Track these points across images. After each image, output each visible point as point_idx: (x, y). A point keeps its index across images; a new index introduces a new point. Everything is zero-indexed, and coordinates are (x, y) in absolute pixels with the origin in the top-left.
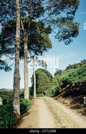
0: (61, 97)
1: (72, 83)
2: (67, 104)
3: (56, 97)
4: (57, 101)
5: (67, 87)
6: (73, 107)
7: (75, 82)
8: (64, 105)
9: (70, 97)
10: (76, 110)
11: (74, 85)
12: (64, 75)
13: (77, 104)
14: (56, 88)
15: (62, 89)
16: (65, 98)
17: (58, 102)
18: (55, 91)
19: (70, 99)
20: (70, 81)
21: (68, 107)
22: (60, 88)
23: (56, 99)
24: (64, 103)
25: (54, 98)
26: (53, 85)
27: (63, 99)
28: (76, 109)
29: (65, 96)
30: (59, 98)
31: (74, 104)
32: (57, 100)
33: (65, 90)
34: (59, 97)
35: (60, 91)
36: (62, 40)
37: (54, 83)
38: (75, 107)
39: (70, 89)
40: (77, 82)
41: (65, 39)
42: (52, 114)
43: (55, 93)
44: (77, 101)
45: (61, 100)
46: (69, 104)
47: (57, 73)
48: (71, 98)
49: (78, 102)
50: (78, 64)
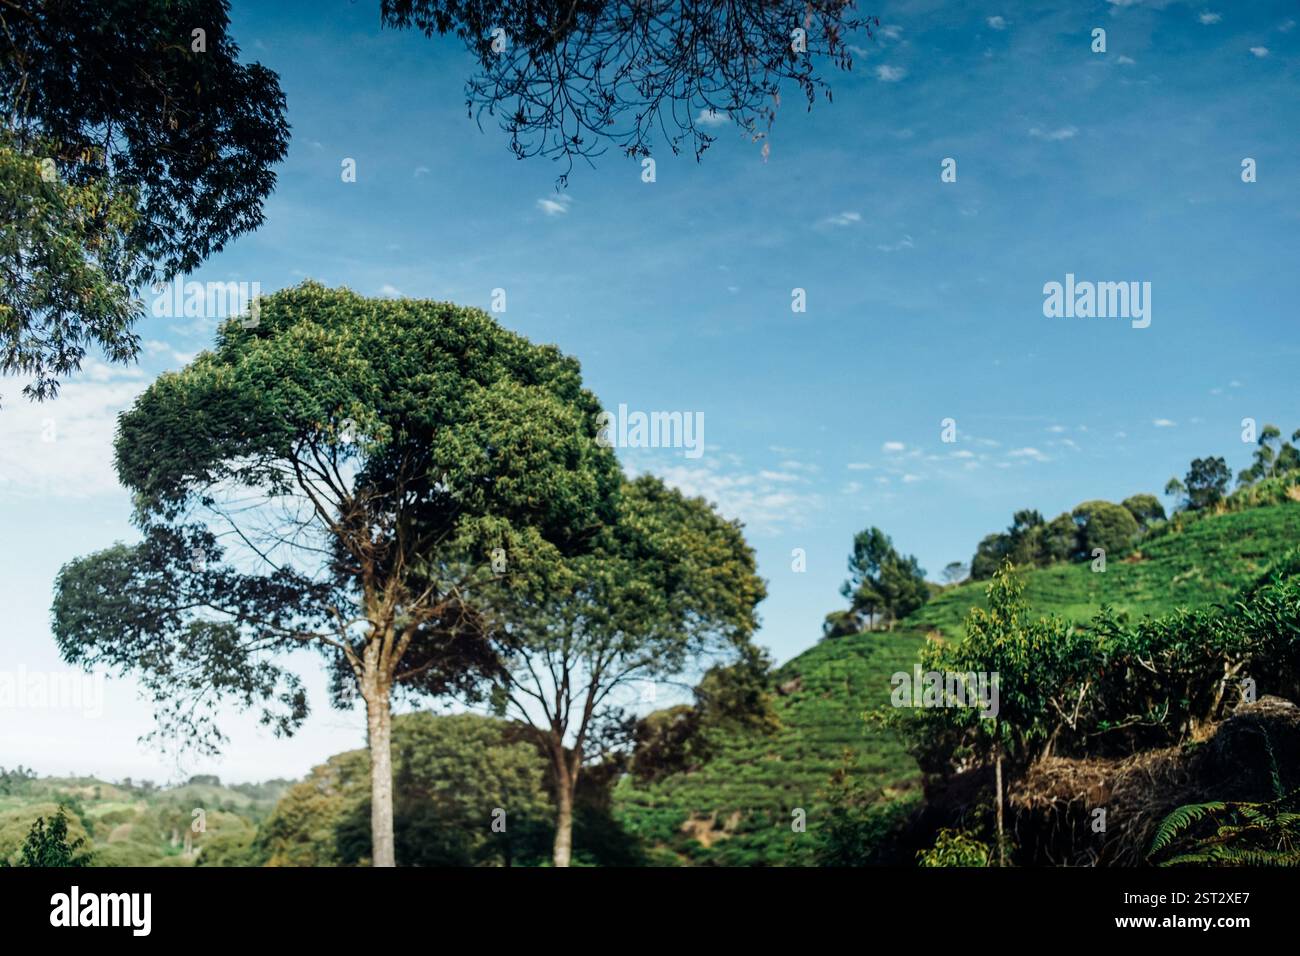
12: (956, 630)
50: (1125, 511)
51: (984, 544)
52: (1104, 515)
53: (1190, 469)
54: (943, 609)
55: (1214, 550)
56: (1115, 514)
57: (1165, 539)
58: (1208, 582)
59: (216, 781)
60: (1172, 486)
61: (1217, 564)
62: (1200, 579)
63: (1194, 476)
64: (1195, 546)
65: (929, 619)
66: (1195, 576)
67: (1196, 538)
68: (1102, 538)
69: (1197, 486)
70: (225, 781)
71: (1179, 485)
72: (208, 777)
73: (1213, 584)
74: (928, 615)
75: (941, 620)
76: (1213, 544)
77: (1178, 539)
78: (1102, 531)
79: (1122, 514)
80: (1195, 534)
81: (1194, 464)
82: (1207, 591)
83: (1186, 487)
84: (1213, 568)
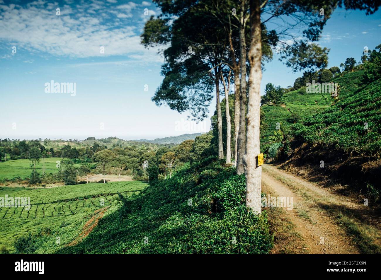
0: (291, 165)
1: (312, 142)
2: (303, 176)
3: (281, 165)
4: (284, 171)
5: (302, 147)
6: (312, 179)
7: (317, 142)
8: (298, 177)
9: (307, 166)
10: (316, 183)
11: (315, 145)
12: (288, 104)
13: (319, 175)
14: (279, 147)
15: (294, 149)
16: (299, 166)
17: (288, 173)
18: (277, 152)
19: (307, 168)
20: (309, 139)
21: (305, 179)
22: (289, 148)
23: (282, 168)
24: (298, 174)
25: (278, 166)
26: (274, 140)
27: (296, 169)
28: (317, 181)
29: (300, 163)
30: (287, 166)
31: (314, 176)
32: (285, 169)
33: (298, 152)
34: (288, 164)
35: (289, 154)
36: (298, 69)
37: (275, 136)
38: (315, 179)
39: (310, 151)
40: (320, 141)
41: (304, 67)
42: (286, 186)
43: (277, 156)
44: (319, 171)
45: (293, 169)
46: (306, 175)
47: (268, 97)
48: (309, 166)
49: (320, 173)
50: (330, 71)
51: (297, 80)
52: (325, 72)
53: (346, 61)
54: (286, 98)
55: (348, 82)
56: (327, 72)
57: (339, 78)
58: (346, 90)
59: (94, 139)
60: (342, 65)
61: (348, 85)
62: (345, 89)
63: (347, 62)
64: (345, 81)
65: (283, 100)
66: (344, 88)
67: (345, 78)
68: (324, 78)
69: (348, 64)
70: (96, 139)
71: (343, 65)
72: (92, 138)
73: (347, 91)
74: (283, 99)
75: (285, 101)
76: (348, 80)
77: (341, 79)
78: (324, 77)
79: (329, 72)
80: (345, 77)
81: (347, 59)
82: (345, 92)
83: (345, 65)
84: (348, 87)
